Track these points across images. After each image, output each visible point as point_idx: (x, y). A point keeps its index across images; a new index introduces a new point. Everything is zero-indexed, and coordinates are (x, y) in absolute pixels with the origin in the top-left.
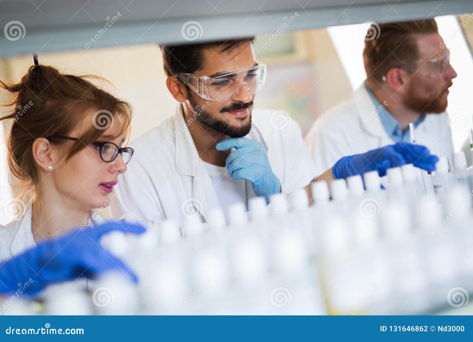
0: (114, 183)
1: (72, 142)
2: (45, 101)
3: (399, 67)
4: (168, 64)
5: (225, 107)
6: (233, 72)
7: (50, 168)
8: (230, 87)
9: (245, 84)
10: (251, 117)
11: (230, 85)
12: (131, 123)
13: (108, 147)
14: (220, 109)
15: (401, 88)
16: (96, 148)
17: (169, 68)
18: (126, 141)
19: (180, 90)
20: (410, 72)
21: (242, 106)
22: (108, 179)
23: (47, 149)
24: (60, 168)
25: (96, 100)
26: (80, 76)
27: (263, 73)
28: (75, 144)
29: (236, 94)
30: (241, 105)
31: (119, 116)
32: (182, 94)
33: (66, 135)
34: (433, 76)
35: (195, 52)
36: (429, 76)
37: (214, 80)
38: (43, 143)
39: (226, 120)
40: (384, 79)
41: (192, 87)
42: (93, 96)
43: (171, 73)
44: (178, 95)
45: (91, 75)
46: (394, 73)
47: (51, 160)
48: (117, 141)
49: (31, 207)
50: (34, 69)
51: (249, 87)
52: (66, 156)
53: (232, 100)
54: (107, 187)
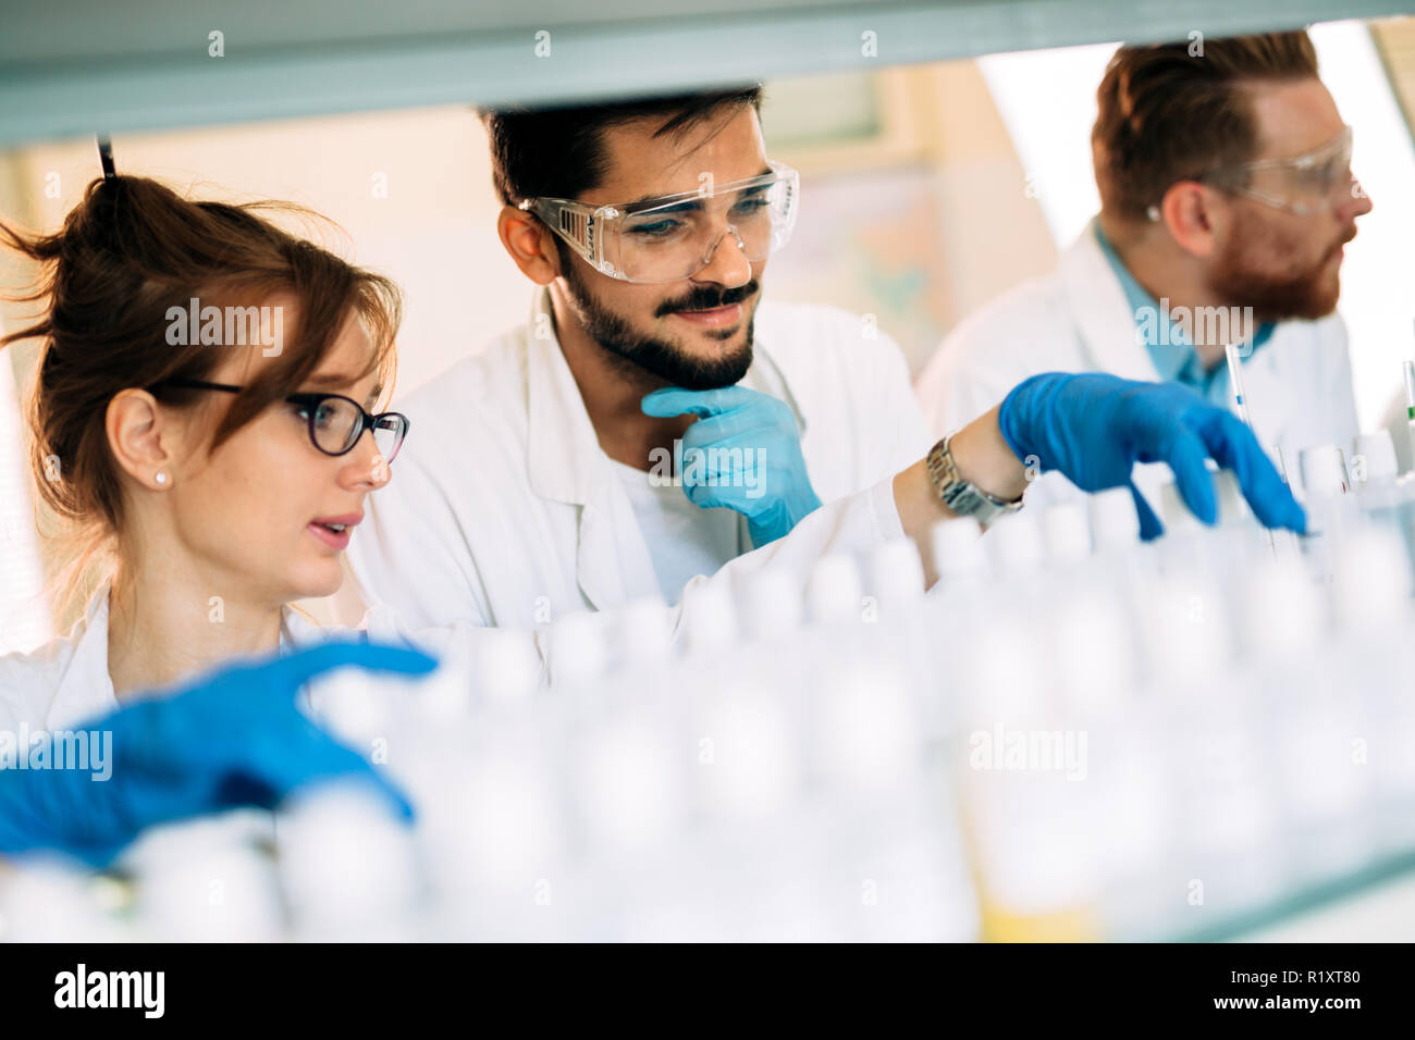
0: (354, 519)
1: (224, 399)
2: (141, 279)
3: (1198, 179)
4: (504, 169)
5: (670, 300)
6: (692, 196)
7: (161, 478)
8: (685, 239)
9: (729, 230)
10: (751, 328)
11: (685, 234)
12: (398, 339)
13: (331, 411)
14: (656, 308)
15: (1203, 245)
16: (297, 413)
17: (507, 181)
18: (384, 394)
19: (537, 246)
20: (1230, 194)
21: (721, 296)
22: (334, 507)
23: (151, 424)
24: (191, 478)
25: (293, 272)
26: (239, 204)
27: (791, 198)
28: (235, 405)
29: (703, 262)
30: (718, 294)
31: (359, 318)
32: (544, 258)
33: (206, 379)
34: (1300, 207)
35: (580, 134)
36: (1288, 210)
37: (637, 219)
38: (140, 405)
39: (673, 339)
40: (1153, 214)
41: (572, 242)
42: (282, 261)
43: (511, 197)
44: (531, 261)
45: (272, 202)
46: (1182, 197)
47: (165, 456)
48: (359, 392)
49: (105, 600)
50: (101, 187)
51: (742, 240)
52: (208, 440)
53: (690, 279)
54: (334, 529)
